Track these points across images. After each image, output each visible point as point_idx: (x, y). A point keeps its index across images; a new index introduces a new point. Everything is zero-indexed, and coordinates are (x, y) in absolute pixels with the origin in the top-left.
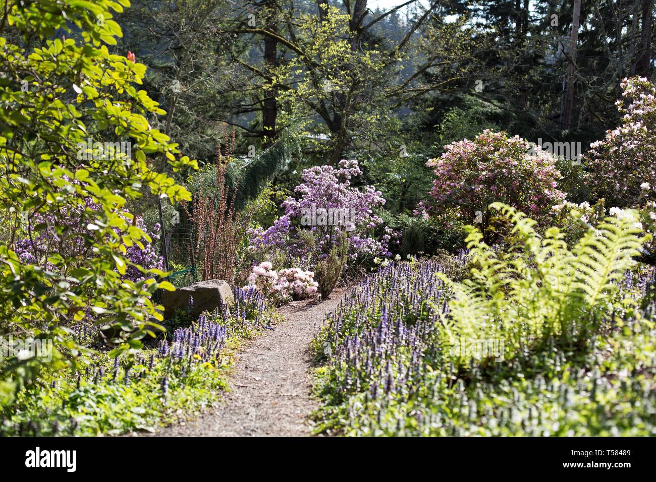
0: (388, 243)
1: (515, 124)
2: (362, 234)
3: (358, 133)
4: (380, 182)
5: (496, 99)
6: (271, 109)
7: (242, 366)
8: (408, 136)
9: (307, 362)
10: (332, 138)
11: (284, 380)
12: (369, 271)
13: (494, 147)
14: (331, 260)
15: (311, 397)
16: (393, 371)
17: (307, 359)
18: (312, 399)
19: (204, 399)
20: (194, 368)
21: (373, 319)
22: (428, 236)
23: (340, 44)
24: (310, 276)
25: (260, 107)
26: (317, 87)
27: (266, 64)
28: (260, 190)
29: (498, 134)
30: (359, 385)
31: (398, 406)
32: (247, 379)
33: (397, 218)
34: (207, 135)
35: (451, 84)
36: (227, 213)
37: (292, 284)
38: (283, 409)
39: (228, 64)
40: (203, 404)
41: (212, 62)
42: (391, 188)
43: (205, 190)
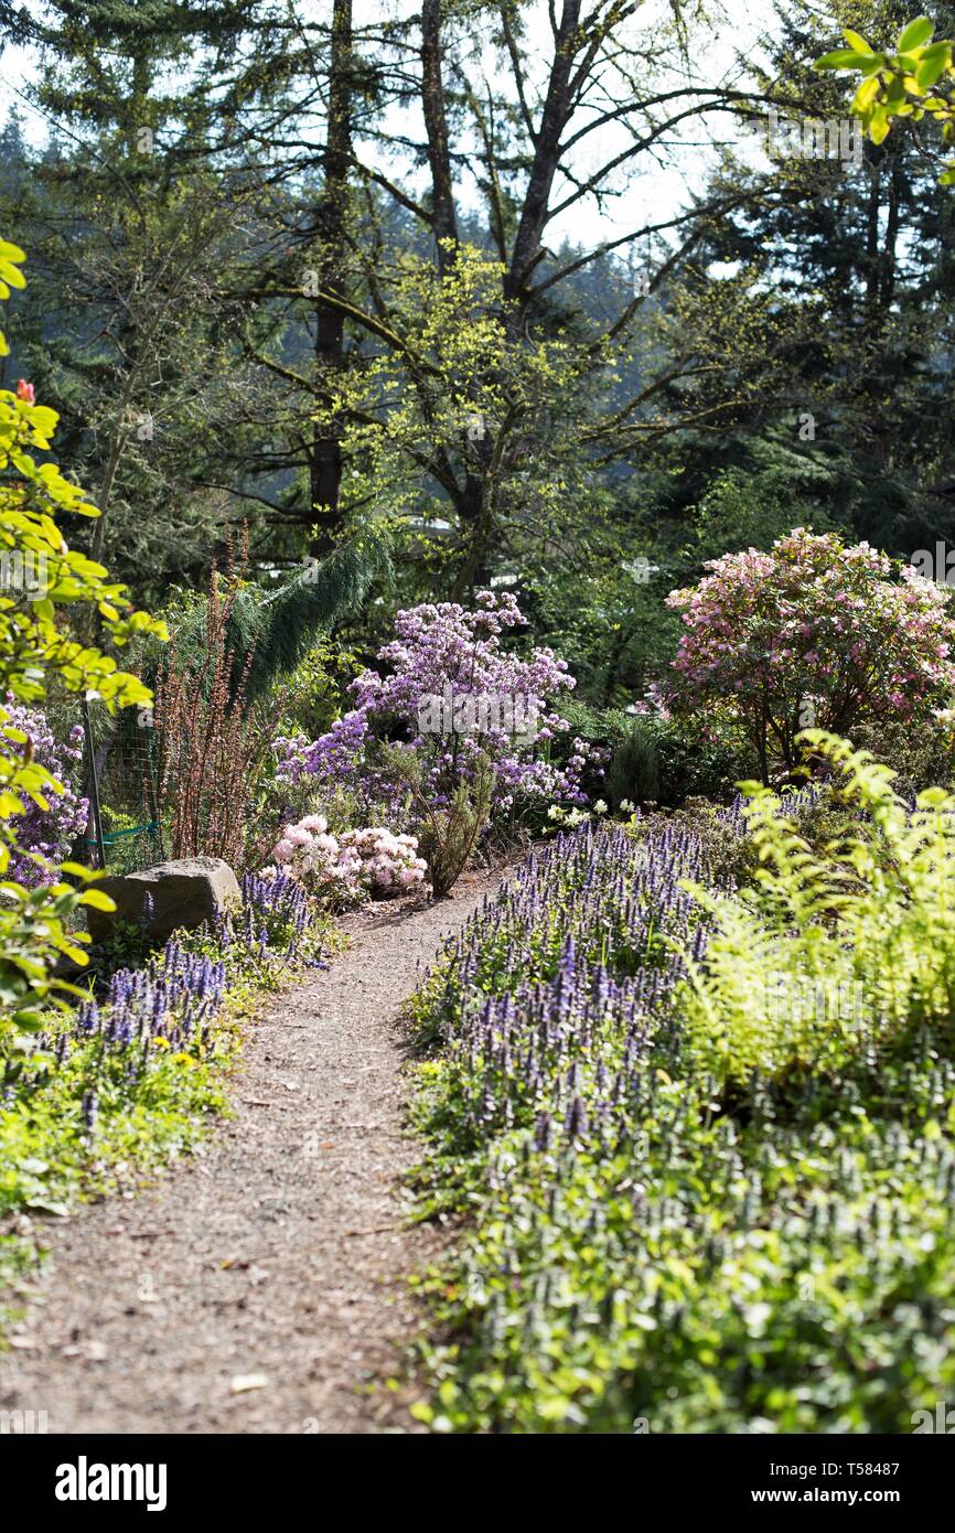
0: (579, 774)
1: (862, 506)
2: (524, 754)
3: (518, 522)
4: (566, 628)
5: (820, 449)
6: (328, 463)
7: (258, 1056)
8: (627, 529)
9: (399, 1046)
10: (463, 530)
11: (350, 1089)
12: (537, 836)
13: (814, 566)
14: (455, 815)
15: (407, 1132)
16: (584, 1081)
17: (400, 1039)
18: (409, 1138)
19: (175, 1136)
20: (153, 1067)
21: (542, 956)
22: (668, 758)
23: (482, 327)
24: (409, 846)
25: (305, 459)
26: (430, 420)
27: (320, 365)
28: (303, 651)
29: (823, 540)
30: (510, 1114)
31: (594, 1168)
32: (268, 1086)
33: (601, 718)
34: (188, 523)
35: (723, 416)
36: (229, 708)
37: (370, 864)
38: (346, 1160)
39: (235, 365)
40: (173, 1149)
41: (200, 360)
42: (589, 642)
43: (183, 652)
